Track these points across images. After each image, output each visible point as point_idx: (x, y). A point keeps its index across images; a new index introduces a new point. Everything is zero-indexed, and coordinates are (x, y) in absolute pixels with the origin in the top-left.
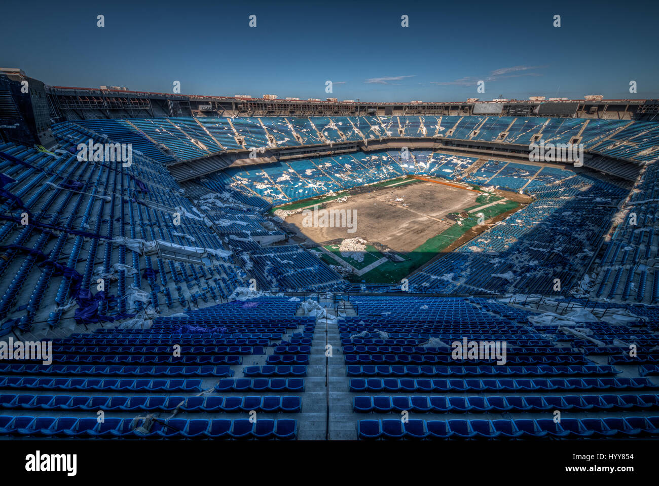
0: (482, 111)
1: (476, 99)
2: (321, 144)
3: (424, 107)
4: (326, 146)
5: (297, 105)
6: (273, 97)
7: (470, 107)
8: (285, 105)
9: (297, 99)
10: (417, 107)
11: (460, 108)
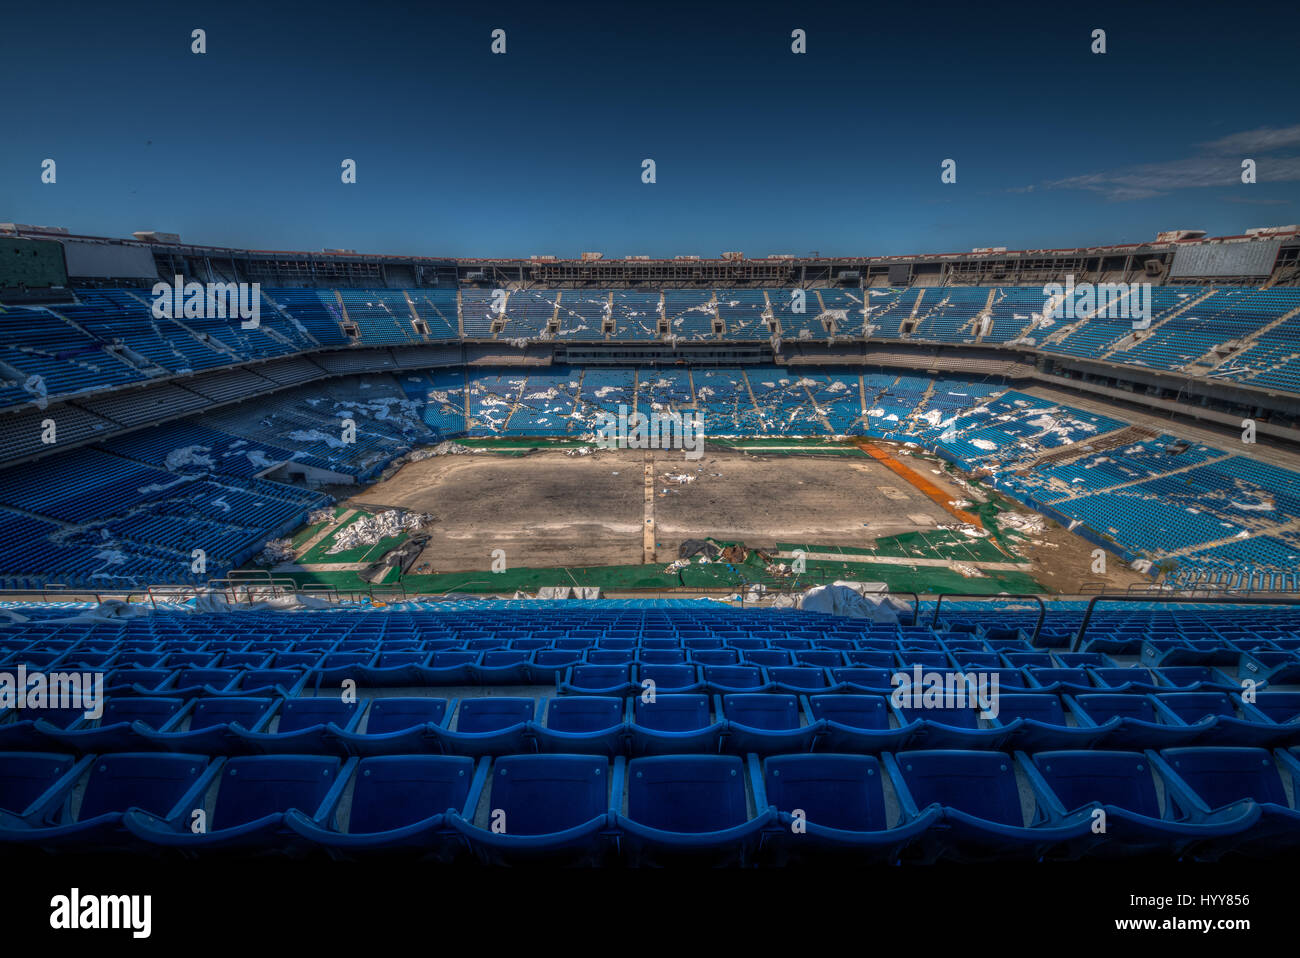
0: (1199, 270)
1: (1184, 233)
2: (650, 342)
3: (1010, 264)
4: (663, 345)
5: (640, 269)
6: (593, 256)
7: (1163, 257)
8: (614, 269)
9: (645, 257)
10: (987, 265)
11: (1129, 263)
